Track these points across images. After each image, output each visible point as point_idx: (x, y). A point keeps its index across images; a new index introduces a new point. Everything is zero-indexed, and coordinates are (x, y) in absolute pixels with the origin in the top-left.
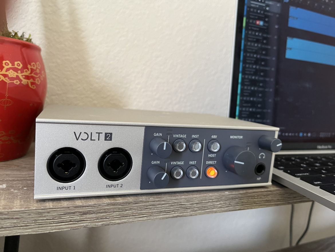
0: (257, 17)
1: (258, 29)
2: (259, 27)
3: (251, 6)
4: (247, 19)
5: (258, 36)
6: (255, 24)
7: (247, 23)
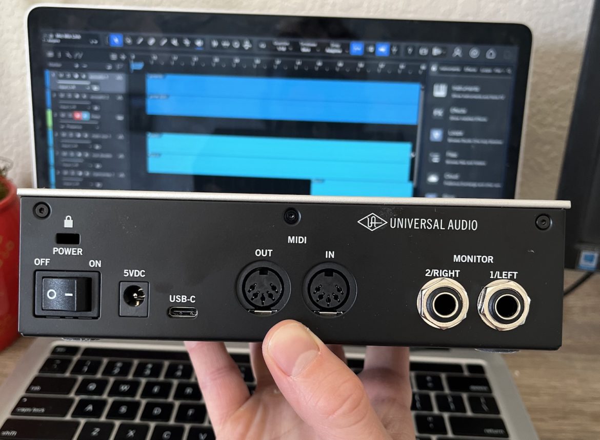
0: (74, 107)
1: (80, 127)
2: (81, 123)
3: (60, 90)
4: (53, 112)
5: (82, 138)
6: (73, 119)
7: (55, 120)
